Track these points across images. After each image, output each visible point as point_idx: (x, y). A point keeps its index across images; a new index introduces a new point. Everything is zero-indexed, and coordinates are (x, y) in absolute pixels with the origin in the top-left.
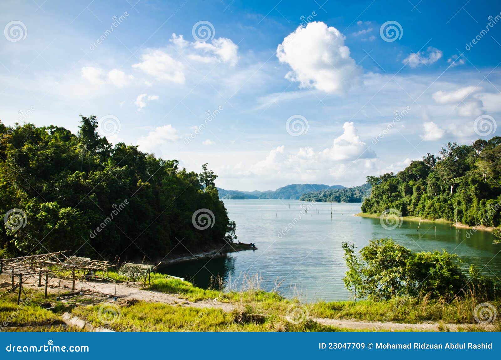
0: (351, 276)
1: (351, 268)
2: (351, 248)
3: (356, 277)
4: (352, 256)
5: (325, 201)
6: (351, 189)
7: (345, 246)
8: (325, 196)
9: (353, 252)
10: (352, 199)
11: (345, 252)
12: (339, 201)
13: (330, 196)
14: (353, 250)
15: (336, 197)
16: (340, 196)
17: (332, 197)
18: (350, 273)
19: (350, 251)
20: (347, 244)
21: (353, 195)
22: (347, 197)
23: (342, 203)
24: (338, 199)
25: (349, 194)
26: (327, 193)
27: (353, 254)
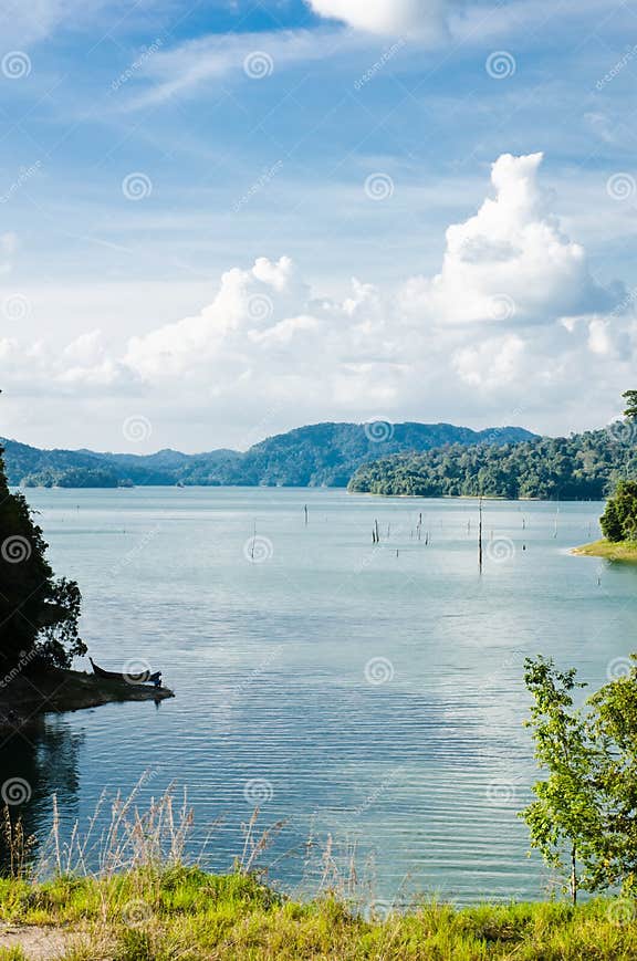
0: (559, 800)
1: (555, 767)
2: (559, 685)
3: (576, 807)
4: (562, 718)
5: (456, 494)
6: (560, 443)
7: (540, 675)
8: (449, 472)
9: (569, 702)
10: (567, 486)
11: (534, 699)
12: (513, 494)
13: (475, 471)
14: (569, 693)
15: (501, 476)
16: (515, 471)
17: (482, 476)
18: (553, 786)
19: (556, 698)
20: (543, 670)
21: (568, 466)
22: (544, 476)
23: (524, 500)
24: (507, 487)
25: (553, 463)
26: (461, 462)
27: (567, 711)
